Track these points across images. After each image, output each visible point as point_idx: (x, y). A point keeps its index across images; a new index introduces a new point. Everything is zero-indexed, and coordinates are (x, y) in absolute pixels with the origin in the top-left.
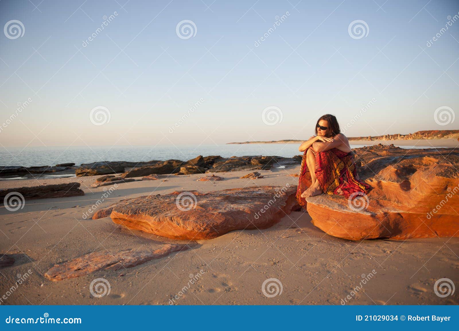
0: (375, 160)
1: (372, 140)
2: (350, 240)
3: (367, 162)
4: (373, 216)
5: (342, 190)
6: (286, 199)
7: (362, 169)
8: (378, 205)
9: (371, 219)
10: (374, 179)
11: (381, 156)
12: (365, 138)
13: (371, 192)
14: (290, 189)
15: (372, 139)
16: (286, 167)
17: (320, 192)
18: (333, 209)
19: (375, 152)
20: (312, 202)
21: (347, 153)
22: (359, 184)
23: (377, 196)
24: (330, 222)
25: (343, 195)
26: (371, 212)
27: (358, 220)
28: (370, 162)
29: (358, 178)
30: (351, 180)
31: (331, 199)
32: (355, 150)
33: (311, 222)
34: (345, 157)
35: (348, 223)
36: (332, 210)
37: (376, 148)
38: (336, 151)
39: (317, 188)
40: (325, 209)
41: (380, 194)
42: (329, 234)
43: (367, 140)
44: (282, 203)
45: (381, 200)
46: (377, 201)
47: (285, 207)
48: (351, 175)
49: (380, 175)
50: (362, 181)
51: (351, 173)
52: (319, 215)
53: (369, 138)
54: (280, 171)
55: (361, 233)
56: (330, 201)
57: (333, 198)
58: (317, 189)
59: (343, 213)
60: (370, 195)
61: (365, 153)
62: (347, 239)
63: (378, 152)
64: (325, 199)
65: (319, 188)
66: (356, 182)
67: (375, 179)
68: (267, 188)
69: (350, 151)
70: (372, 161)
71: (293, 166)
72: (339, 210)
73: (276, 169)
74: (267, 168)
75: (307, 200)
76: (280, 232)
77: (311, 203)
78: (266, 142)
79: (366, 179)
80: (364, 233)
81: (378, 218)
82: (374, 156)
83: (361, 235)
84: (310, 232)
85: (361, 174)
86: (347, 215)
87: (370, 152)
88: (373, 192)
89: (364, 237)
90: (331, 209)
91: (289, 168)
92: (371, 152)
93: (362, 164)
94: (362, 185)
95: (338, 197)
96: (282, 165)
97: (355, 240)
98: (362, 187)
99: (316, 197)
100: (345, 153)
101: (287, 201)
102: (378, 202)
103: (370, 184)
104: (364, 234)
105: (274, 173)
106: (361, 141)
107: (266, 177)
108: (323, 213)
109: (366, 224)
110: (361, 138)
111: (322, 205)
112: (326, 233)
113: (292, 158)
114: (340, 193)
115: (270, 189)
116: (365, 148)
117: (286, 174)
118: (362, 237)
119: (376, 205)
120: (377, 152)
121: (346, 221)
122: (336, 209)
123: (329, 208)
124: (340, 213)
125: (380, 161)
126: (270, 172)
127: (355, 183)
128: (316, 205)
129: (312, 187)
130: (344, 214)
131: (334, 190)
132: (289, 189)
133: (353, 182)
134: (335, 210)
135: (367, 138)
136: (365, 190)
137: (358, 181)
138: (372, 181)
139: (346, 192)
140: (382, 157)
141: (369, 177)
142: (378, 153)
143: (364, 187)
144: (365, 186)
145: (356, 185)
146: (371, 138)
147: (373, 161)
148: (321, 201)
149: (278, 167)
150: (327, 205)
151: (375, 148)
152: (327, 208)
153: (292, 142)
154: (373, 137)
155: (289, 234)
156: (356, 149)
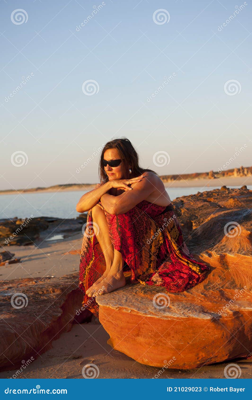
0: (215, 217)
1: (215, 178)
2: (180, 370)
3: (203, 222)
4: (216, 320)
5: (161, 275)
6: (63, 302)
7: (195, 236)
8: (222, 300)
9: (213, 325)
10: (213, 253)
11: (225, 208)
12: (204, 176)
13: (211, 276)
14: (70, 280)
15: (216, 176)
16: (64, 237)
17: (123, 283)
18: (146, 314)
19: (216, 201)
20: (107, 304)
21: (164, 207)
22: (189, 262)
23: (220, 283)
24: (141, 339)
25: (161, 285)
26: (210, 314)
27: (191, 331)
28: (206, 220)
29: (186, 252)
30: (175, 256)
31: (142, 295)
32: (183, 200)
33: (108, 343)
34: (161, 214)
35: (173, 337)
36: (144, 315)
37: (218, 195)
38: (145, 205)
39: (116, 276)
40: (130, 314)
41: (225, 279)
42: (140, 362)
43: (207, 177)
44: (54, 311)
45: (228, 290)
46: (221, 291)
47: (60, 318)
48: (174, 246)
49: (223, 243)
50: (194, 256)
51: (174, 243)
52: (122, 328)
53: (210, 174)
54: (53, 245)
55: (197, 355)
56: (140, 299)
57: (145, 292)
58: (116, 278)
59: (164, 320)
60: (209, 281)
61: (200, 204)
62: (174, 369)
63: (221, 201)
64: (131, 296)
65: (118, 276)
66: (183, 259)
67: (216, 251)
68: (26, 283)
69: (170, 204)
70: (209, 218)
71: (78, 233)
72: (156, 315)
73: (46, 242)
74: (27, 242)
75: (99, 300)
76: (50, 370)
77: (105, 305)
78: (25, 191)
79: (201, 252)
80: (202, 354)
81: (225, 323)
82: (213, 209)
83: (198, 358)
84: (106, 363)
85: (192, 244)
86: (171, 322)
87: (207, 201)
88: (213, 276)
89: (203, 362)
90: (141, 313)
91: (70, 238)
92: (210, 202)
93: (194, 224)
94: (194, 263)
95: (154, 290)
96: (57, 233)
97: (188, 368)
98: (194, 268)
99: (115, 293)
100: (161, 207)
101: (64, 304)
102: (222, 294)
103: (207, 261)
104: (202, 356)
105: (41, 251)
106: (196, 179)
107: (26, 259)
108: (128, 322)
109: (204, 335)
110: (197, 175)
111: (125, 309)
112: (135, 361)
113: (76, 218)
114: (157, 282)
115: (30, 284)
116: (200, 194)
117: (64, 251)
118: (199, 361)
119: (220, 299)
120: (219, 201)
121: (169, 335)
122: (151, 313)
123: (138, 313)
124: (159, 320)
125: (222, 218)
126: (33, 250)
127: (182, 262)
128: (114, 309)
129: (107, 275)
130: (166, 321)
131: (148, 278)
132: (67, 282)
133: (179, 260)
134: (149, 316)
135: (207, 174)
136: (200, 274)
137: (187, 258)
138: (210, 255)
139: (169, 280)
140: (226, 212)
141: (206, 249)
142: (220, 203)
143: (198, 268)
144: (200, 266)
145: (184, 265)
146: (214, 175)
147: (211, 219)
148: (123, 301)
149: (50, 237)
150: (135, 307)
151: (216, 195)
152: (135, 313)
153: (76, 188)
154: (217, 173)
155: (69, 371)
156: (184, 197)
